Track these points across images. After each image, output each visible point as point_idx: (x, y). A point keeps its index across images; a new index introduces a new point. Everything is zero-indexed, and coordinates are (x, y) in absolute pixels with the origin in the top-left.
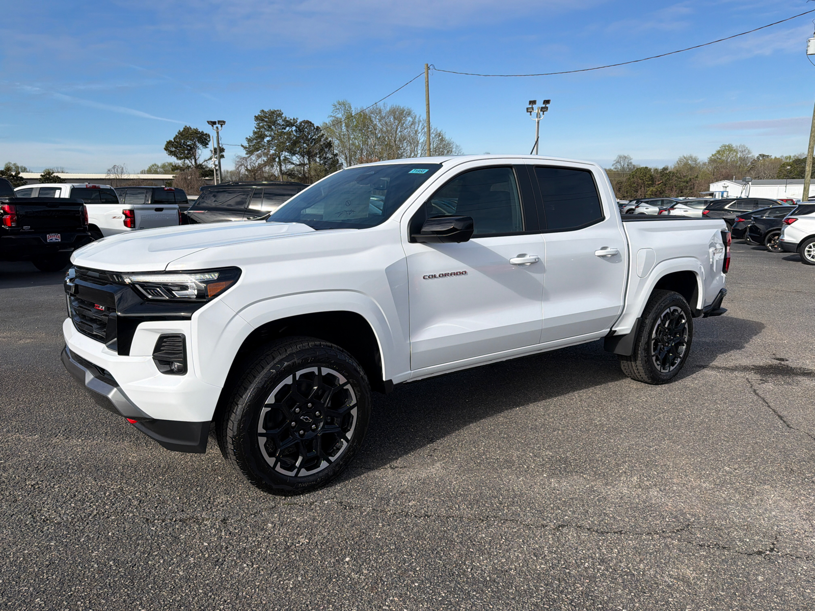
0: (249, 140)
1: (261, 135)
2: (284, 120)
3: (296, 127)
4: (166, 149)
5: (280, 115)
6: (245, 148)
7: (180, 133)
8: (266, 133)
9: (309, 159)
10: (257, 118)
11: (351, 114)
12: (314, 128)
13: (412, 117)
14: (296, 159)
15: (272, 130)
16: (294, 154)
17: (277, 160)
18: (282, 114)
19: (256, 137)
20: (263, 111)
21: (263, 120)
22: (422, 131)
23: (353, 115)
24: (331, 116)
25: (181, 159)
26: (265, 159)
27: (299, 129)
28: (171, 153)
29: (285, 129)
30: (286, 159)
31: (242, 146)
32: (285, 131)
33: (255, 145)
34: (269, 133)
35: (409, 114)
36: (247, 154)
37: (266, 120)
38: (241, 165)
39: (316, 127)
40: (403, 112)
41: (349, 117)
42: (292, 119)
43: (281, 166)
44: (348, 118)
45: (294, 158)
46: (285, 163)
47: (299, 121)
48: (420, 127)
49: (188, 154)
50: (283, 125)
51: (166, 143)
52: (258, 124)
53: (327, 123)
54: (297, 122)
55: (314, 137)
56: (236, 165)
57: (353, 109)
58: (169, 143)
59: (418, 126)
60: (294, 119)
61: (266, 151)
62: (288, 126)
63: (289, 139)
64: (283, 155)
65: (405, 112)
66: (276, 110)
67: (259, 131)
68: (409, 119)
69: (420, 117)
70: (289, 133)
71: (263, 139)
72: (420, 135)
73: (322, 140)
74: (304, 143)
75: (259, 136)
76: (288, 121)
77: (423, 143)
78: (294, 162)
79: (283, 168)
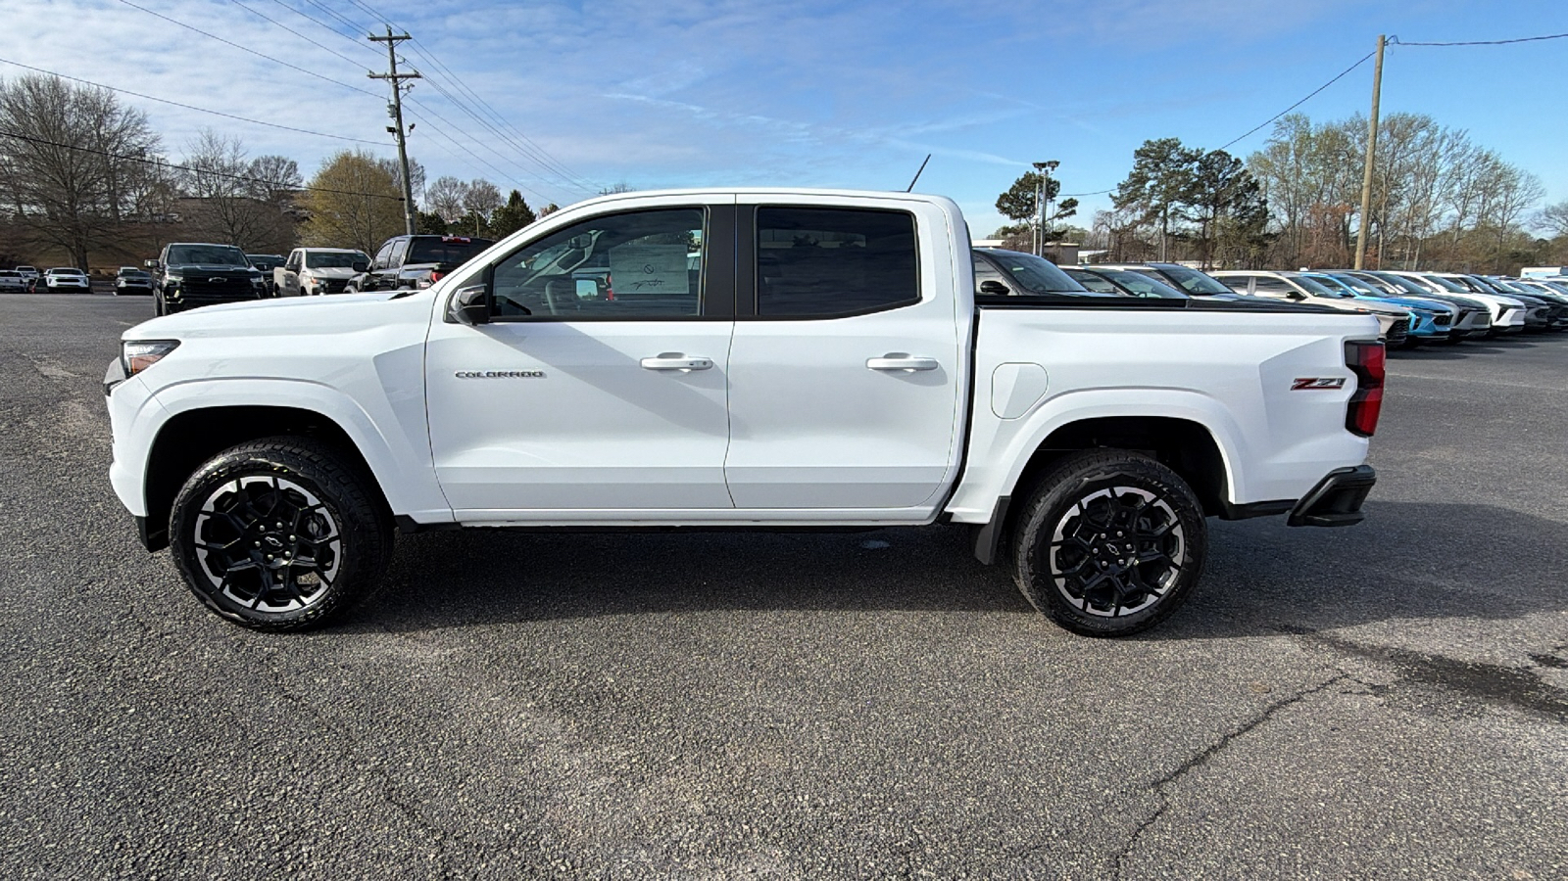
0: (1122, 187)
1: (1142, 178)
2: (1182, 153)
3: (1200, 162)
4: (998, 205)
5: (1175, 146)
6: (1114, 198)
7: (1019, 183)
8: (1149, 175)
9: (1215, 211)
10: (1138, 153)
11: (1309, 134)
12: (1231, 162)
13: (1428, 131)
14: (1193, 212)
15: (1160, 169)
16: (1191, 204)
17: (1161, 214)
18: (1180, 144)
19: (1134, 182)
20: (1148, 142)
21: (1148, 156)
22: (1447, 152)
23: (1312, 136)
24: (1270, 140)
25: (1015, 218)
26: (1143, 214)
27: (1205, 166)
28: (1004, 210)
29: (1181, 166)
30: (1177, 211)
31: (1111, 196)
32: (1181, 169)
33: (1130, 193)
34: (1154, 174)
35: (1424, 125)
36: (1116, 207)
37: (1153, 155)
38: (1102, 224)
39: (1233, 160)
40: (1412, 123)
41: (1305, 139)
42: (1195, 150)
43: (1166, 222)
44: (1301, 140)
45: (1191, 210)
46: (1174, 220)
47: (1205, 153)
48: (1442, 148)
49: (1026, 211)
50: (1178, 161)
51: (999, 197)
52: (1139, 163)
53: (1263, 152)
54: (1202, 154)
55: (1229, 176)
56: (1095, 223)
57: (1312, 126)
58: (1004, 197)
59: (1440, 145)
60: (1198, 150)
61: (1145, 201)
62: (1186, 161)
63: (1186, 181)
64: (1173, 207)
65: (1416, 123)
66: (1170, 138)
67: (1138, 173)
68: (1423, 134)
69: (1446, 129)
70: (1186, 173)
71: (1144, 183)
72: (1441, 160)
73: (1243, 179)
74: (1209, 187)
75: (1139, 179)
76: (1187, 155)
77: (1443, 175)
78: (1191, 217)
79: (1170, 226)
